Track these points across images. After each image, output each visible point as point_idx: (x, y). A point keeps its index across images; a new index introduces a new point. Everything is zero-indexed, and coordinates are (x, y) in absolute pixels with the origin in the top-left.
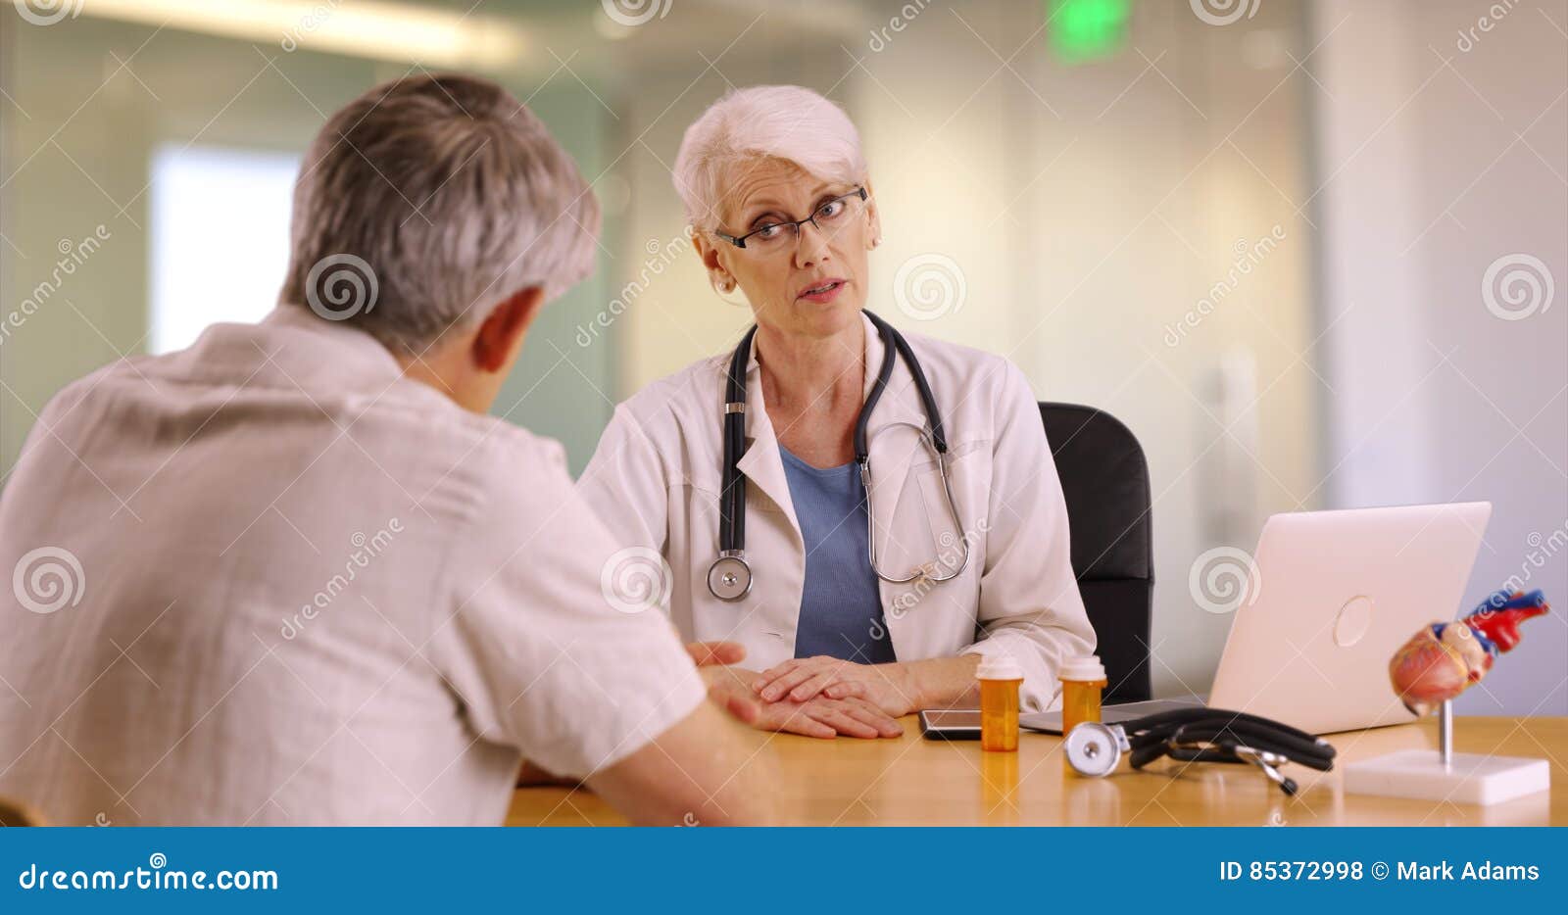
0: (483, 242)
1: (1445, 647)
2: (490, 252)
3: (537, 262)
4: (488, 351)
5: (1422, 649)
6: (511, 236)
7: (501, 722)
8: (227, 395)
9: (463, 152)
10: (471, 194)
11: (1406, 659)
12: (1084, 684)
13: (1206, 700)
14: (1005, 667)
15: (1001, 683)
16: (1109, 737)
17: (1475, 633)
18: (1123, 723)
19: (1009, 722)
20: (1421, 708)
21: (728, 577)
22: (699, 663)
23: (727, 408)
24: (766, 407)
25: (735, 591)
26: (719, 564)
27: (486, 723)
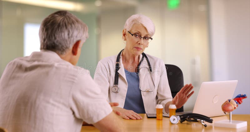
0: (68, 34)
1: (230, 103)
2: (70, 35)
3: (78, 36)
4: (74, 52)
5: (227, 104)
6: (73, 33)
7: (80, 115)
8: (36, 63)
9: (62, 21)
10: (65, 27)
11: (224, 105)
12: (173, 109)
13: (192, 112)
14: (161, 106)
15: (160, 109)
16: (177, 118)
17: (235, 101)
18: (179, 115)
19: (161, 115)
20: (227, 113)
21: (115, 89)
22: (111, 106)
23: (116, 63)
24: (123, 63)
25: (116, 91)
26: (114, 87)
27: (77, 115)
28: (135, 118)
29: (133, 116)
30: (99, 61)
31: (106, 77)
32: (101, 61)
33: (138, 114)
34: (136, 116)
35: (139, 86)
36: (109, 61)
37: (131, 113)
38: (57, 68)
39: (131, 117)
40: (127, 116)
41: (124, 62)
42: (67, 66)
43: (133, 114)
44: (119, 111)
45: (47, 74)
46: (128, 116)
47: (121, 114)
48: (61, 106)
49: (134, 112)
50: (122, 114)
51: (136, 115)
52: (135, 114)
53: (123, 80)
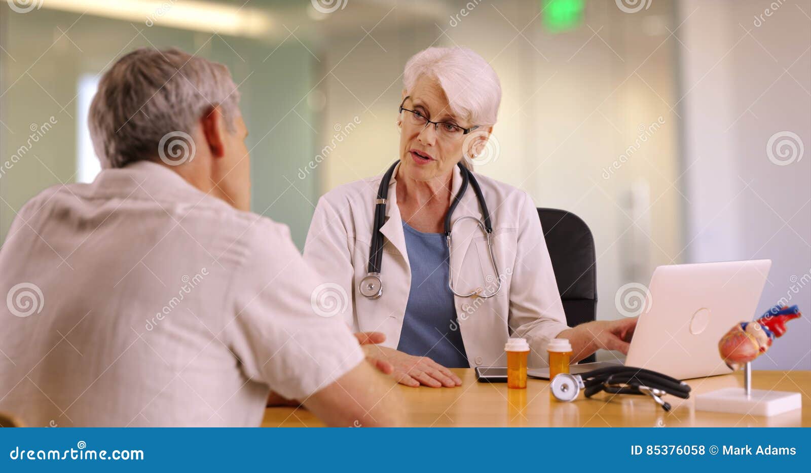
1: (748, 335)
5: (735, 335)
7: (259, 371)
11: (727, 341)
12: (560, 354)
13: (624, 362)
14: (520, 345)
15: (517, 353)
16: (574, 381)
17: (763, 327)
18: (581, 374)
19: (521, 373)
20: (735, 366)
21: (370, 286)
22: (361, 343)
23: (377, 202)
24: (398, 202)
25: (373, 293)
26: (366, 279)
27: (252, 371)
28: (438, 381)
29: (430, 375)
30: (321, 196)
31: (342, 247)
32: (327, 194)
33: (448, 371)
34: (440, 376)
35: (446, 277)
36: (353, 198)
37: (424, 365)
38: (184, 220)
39: (426, 379)
40: (412, 377)
41: (401, 200)
42: (217, 211)
43: (430, 370)
44: (384, 360)
45: (152, 237)
46: (414, 375)
47: (392, 368)
48: (196, 339)
49: (433, 361)
50: (395, 370)
51: (441, 372)
52: (438, 370)
53: (397, 256)
